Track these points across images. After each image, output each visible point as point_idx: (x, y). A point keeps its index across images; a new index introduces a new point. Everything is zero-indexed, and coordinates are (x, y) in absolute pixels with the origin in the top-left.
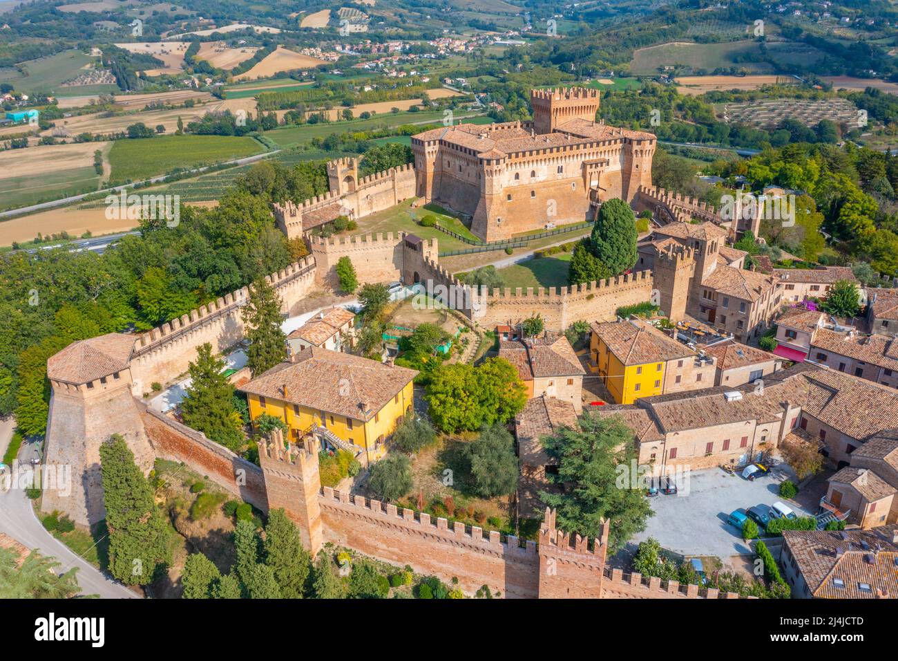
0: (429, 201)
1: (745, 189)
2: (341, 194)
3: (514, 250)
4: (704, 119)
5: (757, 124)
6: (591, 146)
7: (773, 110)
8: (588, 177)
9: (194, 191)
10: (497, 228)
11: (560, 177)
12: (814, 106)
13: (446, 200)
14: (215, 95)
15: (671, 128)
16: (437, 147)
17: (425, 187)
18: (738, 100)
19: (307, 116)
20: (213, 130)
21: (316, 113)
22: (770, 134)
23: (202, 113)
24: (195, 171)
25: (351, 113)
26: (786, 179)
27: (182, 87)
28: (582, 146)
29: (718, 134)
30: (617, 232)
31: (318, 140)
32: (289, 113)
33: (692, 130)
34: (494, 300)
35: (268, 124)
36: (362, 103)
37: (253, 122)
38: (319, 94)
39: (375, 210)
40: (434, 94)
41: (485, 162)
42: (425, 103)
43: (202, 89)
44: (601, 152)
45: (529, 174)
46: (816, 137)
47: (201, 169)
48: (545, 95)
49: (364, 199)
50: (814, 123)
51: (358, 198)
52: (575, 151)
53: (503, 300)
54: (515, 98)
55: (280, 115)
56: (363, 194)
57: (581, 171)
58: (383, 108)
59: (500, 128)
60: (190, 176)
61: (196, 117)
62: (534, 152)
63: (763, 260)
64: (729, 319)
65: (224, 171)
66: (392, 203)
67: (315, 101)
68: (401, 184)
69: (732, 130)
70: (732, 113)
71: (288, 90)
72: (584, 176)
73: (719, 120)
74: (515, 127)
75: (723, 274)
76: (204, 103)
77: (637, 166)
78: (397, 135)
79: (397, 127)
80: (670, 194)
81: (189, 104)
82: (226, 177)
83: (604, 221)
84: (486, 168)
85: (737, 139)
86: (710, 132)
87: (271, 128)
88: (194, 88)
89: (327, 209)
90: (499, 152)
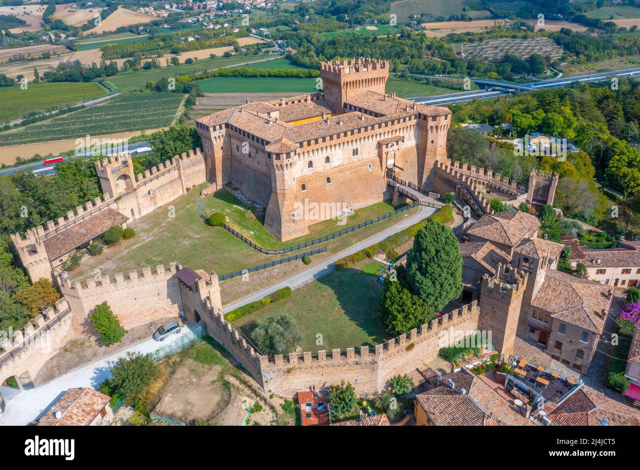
0: (220, 187)
1: (512, 136)
2: (115, 196)
3: (312, 257)
4: (448, 56)
5: (486, 59)
6: (386, 125)
7: (497, 47)
8: (384, 156)
9: (47, 131)
10: (293, 224)
11: (356, 160)
12: (525, 43)
13: (239, 186)
14: (68, 47)
15: (424, 64)
16: (224, 131)
17: (215, 172)
18: (471, 41)
19: (143, 62)
20: (65, 78)
21: (150, 60)
22: (496, 67)
23: (55, 63)
24: (48, 114)
25: (177, 60)
26: (550, 127)
27: (41, 42)
28: (376, 126)
29: (459, 67)
30: (439, 265)
31: (151, 84)
32: (128, 61)
33: (439, 66)
34: (290, 366)
35: (110, 71)
36: (186, 50)
37: (98, 70)
38: (152, 44)
39: (160, 204)
40: (243, 42)
41: (274, 156)
42: (236, 50)
43: (57, 43)
44: (396, 130)
45: (324, 160)
46: (529, 67)
47: (53, 112)
48: (334, 69)
49: (145, 196)
50: (526, 56)
51: (137, 197)
52: (370, 132)
53: (303, 365)
54: (305, 43)
55: (120, 63)
56: (143, 190)
57: (376, 151)
58: (203, 54)
59: (290, 103)
60: (44, 118)
61: (50, 67)
62: (328, 138)
63: (572, 244)
64: (565, 346)
65: (73, 113)
66: (180, 192)
67: (150, 50)
68: (189, 171)
69: (468, 64)
70: (467, 51)
71: (128, 42)
72: (380, 156)
73: (458, 56)
74: (306, 100)
75: (554, 290)
76: (59, 55)
77: (432, 142)
78: (215, 76)
79: (214, 70)
80: (465, 166)
81: (46, 56)
82: (75, 118)
83: (423, 254)
84: (276, 162)
85: (473, 71)
86: (452, 66)
87: (113, 74)
88: (51, 42)
89: (96, 217)
90: (289, 143)
